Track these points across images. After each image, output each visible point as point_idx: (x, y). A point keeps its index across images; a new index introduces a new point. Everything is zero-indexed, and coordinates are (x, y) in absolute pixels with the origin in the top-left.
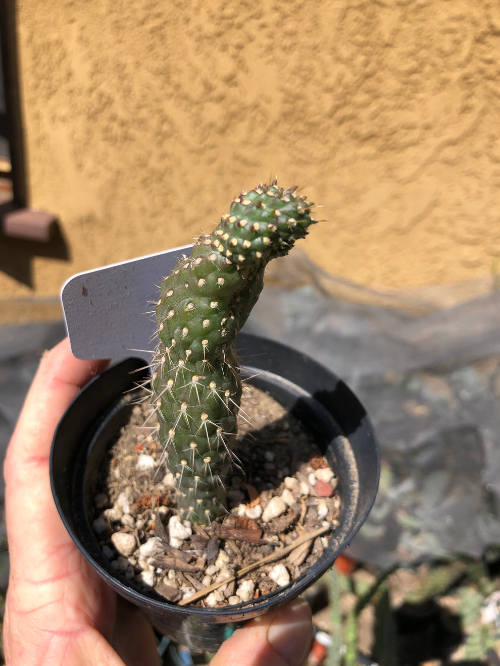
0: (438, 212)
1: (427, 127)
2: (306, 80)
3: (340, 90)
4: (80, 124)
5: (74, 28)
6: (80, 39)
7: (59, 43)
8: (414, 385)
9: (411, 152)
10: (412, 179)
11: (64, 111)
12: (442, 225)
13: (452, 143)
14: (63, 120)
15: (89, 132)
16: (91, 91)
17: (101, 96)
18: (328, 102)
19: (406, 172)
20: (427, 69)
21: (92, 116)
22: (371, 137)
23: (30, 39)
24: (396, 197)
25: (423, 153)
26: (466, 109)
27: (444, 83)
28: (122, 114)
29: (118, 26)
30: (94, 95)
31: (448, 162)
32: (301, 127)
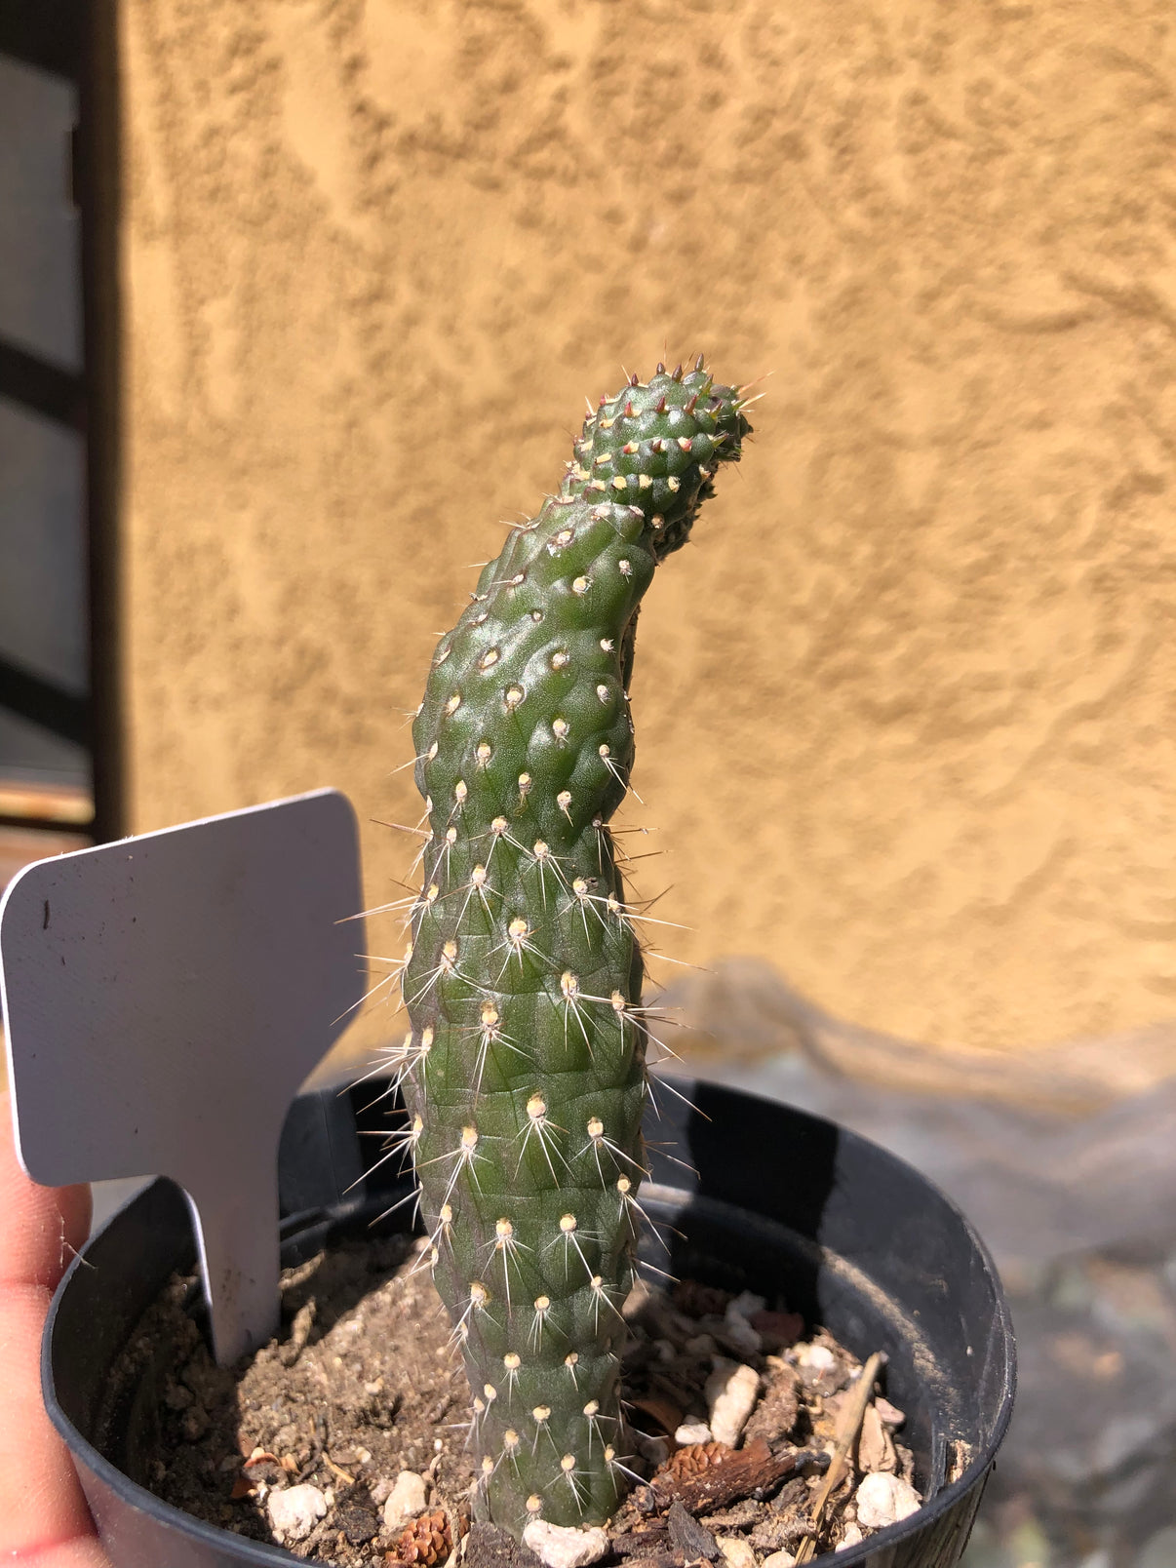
0: (1075, 867)
1: (1029, 683)
2: (748, 600)
3: (824, 615)
4: (253, 712)
5: (247, 519)
6: (262, 537)
7: (213, 548)
8: (1072, 1294)
9: (999, 738)
10: (1007, 796)
11: (217, 684)
12: (1091, 895)
13: (1089, 713)
14: (217, 703)
15: (273, 729)
16: (280, 642)
17: (301, 652)
18: (801, 641)
19: (991, 780)
20: (1012, 564)
21: (282, 693)
22: (902, 711)
23: (152, 544)
24: (975, 837)
25: (1025, 739)
26: (1109, 641)
27: (1053, 591)
28: (348, 685)
29: (340, 509)
30: (287, 651)
31: (1087, 756)
32: (744, 696)
